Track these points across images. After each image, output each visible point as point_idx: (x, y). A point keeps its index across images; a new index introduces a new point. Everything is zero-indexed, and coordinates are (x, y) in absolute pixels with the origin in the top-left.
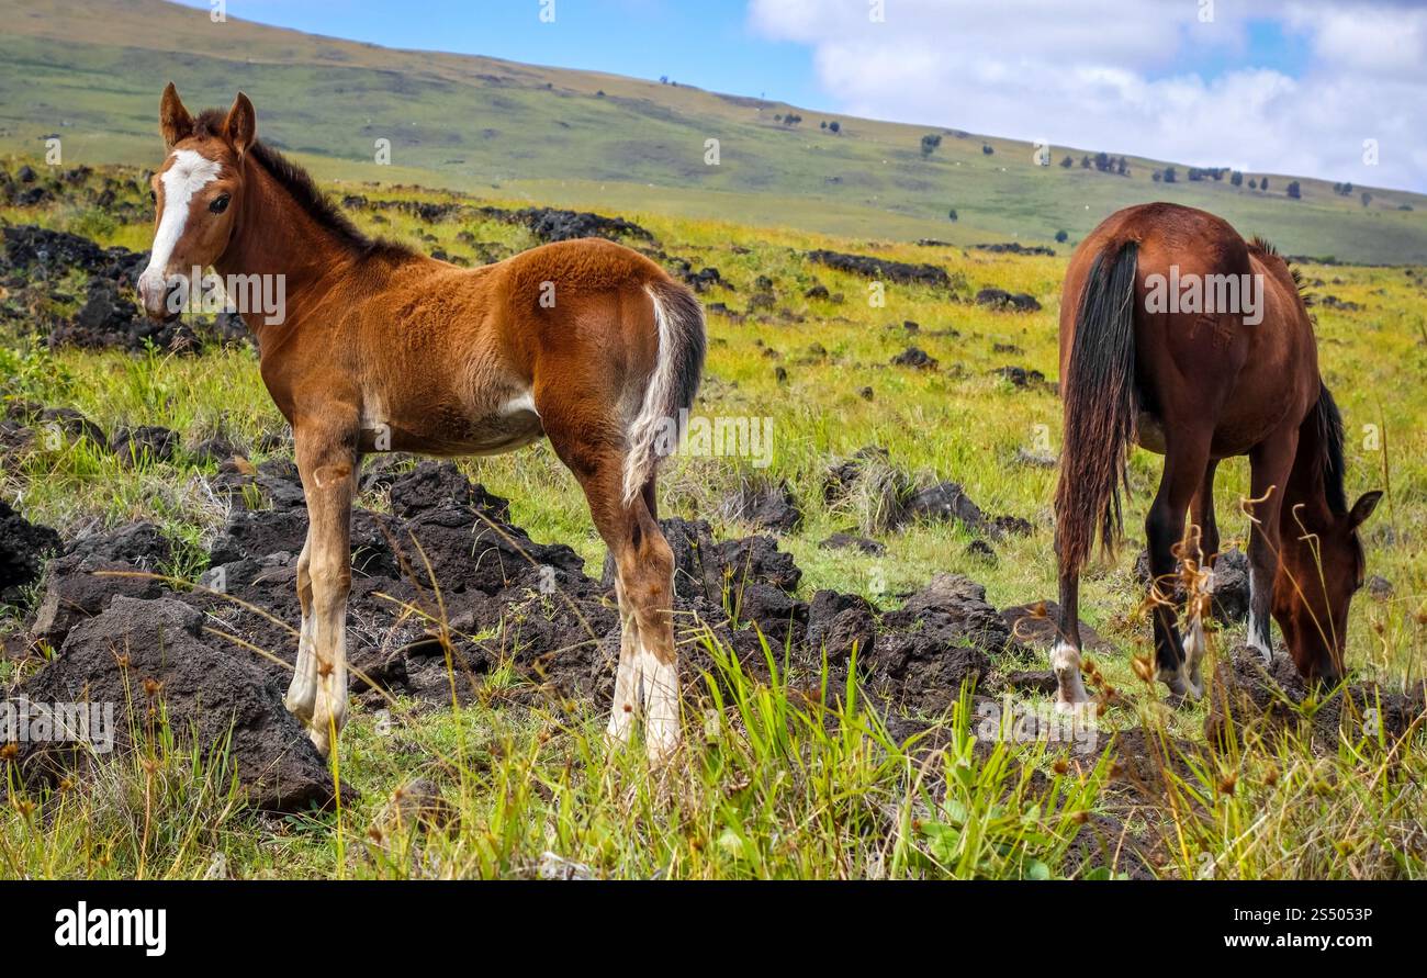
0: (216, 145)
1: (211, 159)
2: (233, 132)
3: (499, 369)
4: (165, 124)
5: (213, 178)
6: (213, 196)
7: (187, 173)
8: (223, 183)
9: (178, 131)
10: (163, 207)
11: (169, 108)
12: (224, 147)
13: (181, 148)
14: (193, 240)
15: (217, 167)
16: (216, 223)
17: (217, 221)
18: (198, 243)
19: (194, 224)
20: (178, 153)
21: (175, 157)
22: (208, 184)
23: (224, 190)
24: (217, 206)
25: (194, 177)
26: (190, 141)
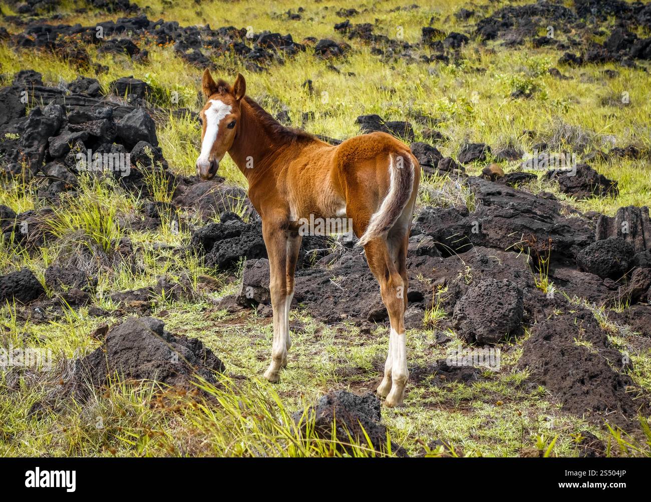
0: (229, 97)
1: (228, 104)
2: (235, 91)
3: (334, 196)
4: (205, 87)
5: (229, 113)
6: (229, 121)
7: (217, 111)
8: (233, 115)
9: (211, 90)
10: (206, 127)
11: (206, 80)
12: (233, 98)
13: (213, 99)
14: (220, 142)
15: (230, 108)
16: (230, 134)
17: (230, 133)
18: (223, 144)
19: (220, 134)
20: (211, 101)
21: (211, 103)
22: (227, 116)
23: (234, 118)
24: (230, 126)
25: (220, 113)
26: (217, 96)
